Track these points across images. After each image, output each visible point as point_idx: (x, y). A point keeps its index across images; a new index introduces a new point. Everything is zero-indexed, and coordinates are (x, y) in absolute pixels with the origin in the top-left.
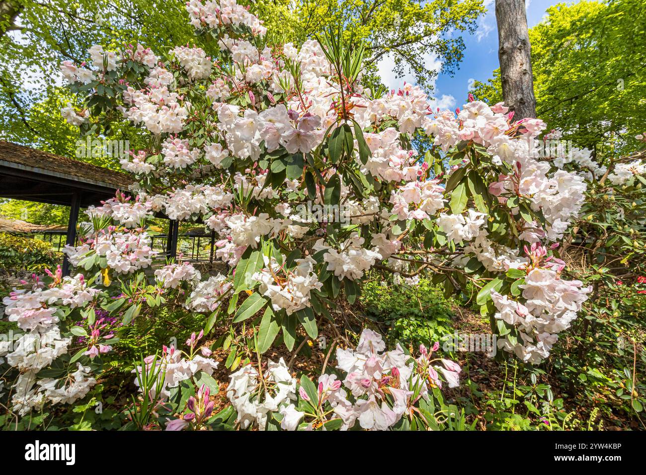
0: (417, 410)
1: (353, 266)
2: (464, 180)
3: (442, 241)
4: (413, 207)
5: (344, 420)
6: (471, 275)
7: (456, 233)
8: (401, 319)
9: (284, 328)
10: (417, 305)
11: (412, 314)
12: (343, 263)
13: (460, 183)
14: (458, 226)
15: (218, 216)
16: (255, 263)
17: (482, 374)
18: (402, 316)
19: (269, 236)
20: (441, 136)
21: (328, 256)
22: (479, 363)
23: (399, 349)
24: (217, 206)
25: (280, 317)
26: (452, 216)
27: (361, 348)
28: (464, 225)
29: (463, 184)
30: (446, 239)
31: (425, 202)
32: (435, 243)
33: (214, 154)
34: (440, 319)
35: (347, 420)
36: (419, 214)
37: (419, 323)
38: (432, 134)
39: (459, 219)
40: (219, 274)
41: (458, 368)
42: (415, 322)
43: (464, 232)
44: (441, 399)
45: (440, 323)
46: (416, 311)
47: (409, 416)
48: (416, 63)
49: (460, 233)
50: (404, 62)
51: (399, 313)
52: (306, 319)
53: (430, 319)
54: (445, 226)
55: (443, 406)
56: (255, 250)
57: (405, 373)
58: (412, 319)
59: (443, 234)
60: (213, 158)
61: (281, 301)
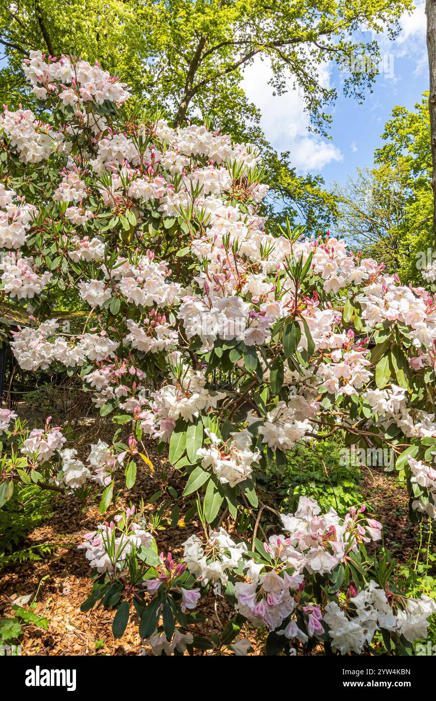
0: (348, 558)
1: (287, 439)
2: (387, 353)
3: (367, 414)
4: (342, 384)
5: (296, 567)
6: (390, 441)
7: (380, 405)
8: (297, 487)
9: (227, 498)
10: (318, 467)
11: (312, 479)
12: (279, 435)
13: (384, 356)
14: (382, 401)
15: (102, 371)
16: (194, 438)
17: (395, 548)
18: (299, 482)
19: (206, 410)
20: (368, 312)
21: (263, 430)
22: (392, 535)
23: (332, 512)
24: (99, 359)
25: (222, 489)
26: (377, 392)
27: (299, 513)
28: (387, 400)
29: (387, 357)
30: (372, 412)
31: (354, 378)
32: (359, 413)
33: (93, 292)
34: (346, 485)
35: (298, 567)
36: (349, 390)
37: (321, 490)
38: (353, 282)
39: (383, 395)
40: (100, 441)
41: (380, 526)
42: (316, 490)
43: (386, 406)
44: (365, 553)
45: (346, 490)
46: (317, 476)
47: (343, 564)
48: (306, 75)
49: (384, 407)
50: (286, 71)
51: (295, 479)
52: (247, 489)
53: (335, 484)
54: (371, 400)
55: (366, 558)
56: (192, 424)
57: (340, 530)
58: (313, 485)
59: (370, 407)
60: (90, 296)
61: (229, 475)
